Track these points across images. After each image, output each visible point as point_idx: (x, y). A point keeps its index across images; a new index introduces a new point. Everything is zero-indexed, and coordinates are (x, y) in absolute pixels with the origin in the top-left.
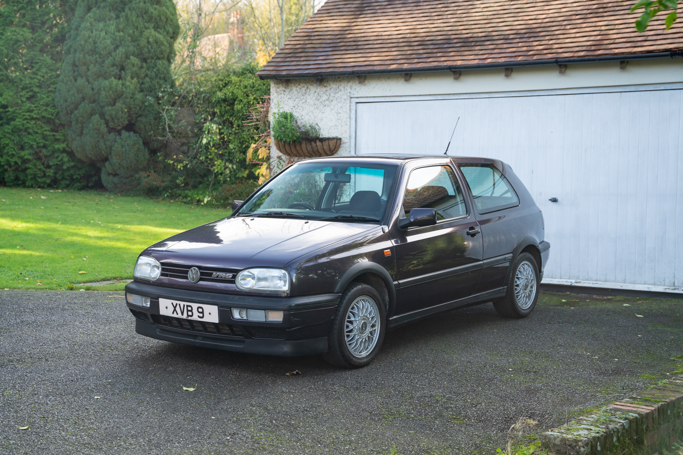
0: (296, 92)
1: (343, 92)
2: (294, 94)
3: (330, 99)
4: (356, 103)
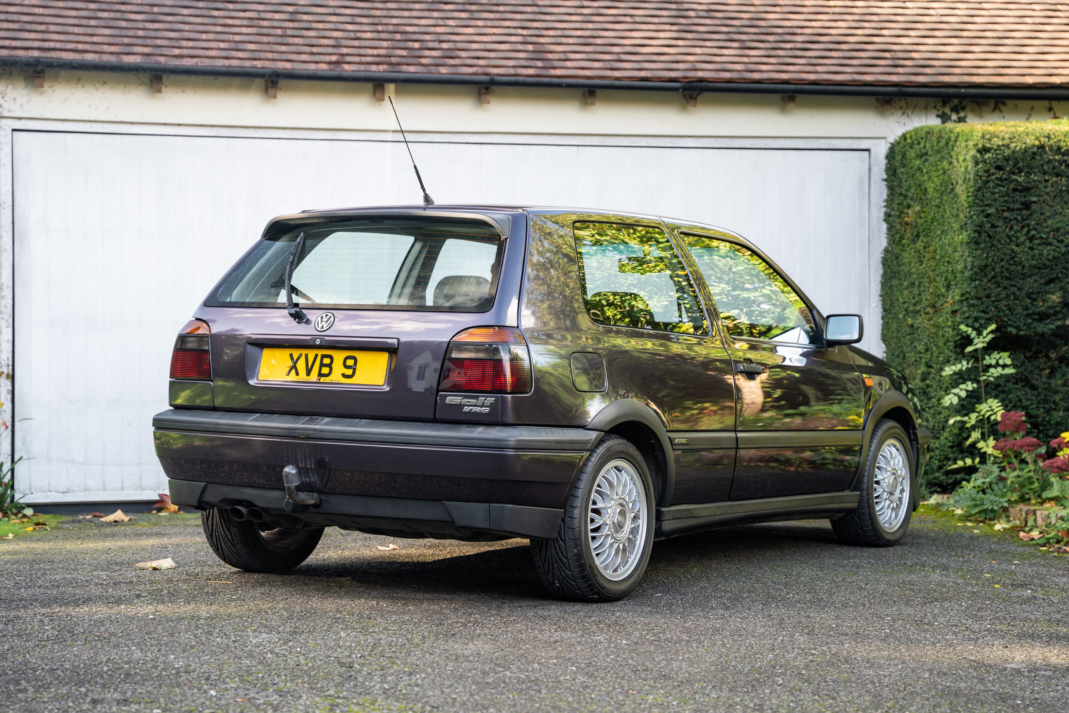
4: (14, 130)
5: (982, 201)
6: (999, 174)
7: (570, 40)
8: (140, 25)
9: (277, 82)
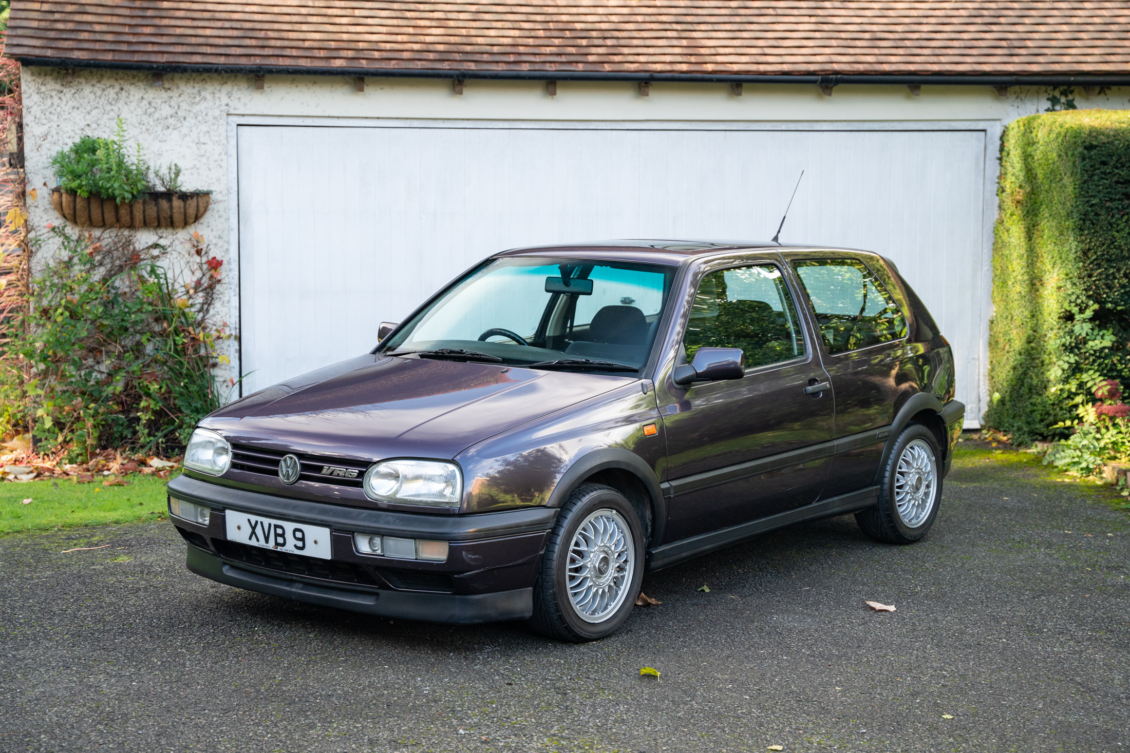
0: (92, 96)
1: (211, 104)
2: (86, 101)
3: (180, 114)
4: (238, 125)
5: (1087, 192)
6: (1103, 168)
7: (720, 35)
8: (344, 29)
9: (463, 81)
